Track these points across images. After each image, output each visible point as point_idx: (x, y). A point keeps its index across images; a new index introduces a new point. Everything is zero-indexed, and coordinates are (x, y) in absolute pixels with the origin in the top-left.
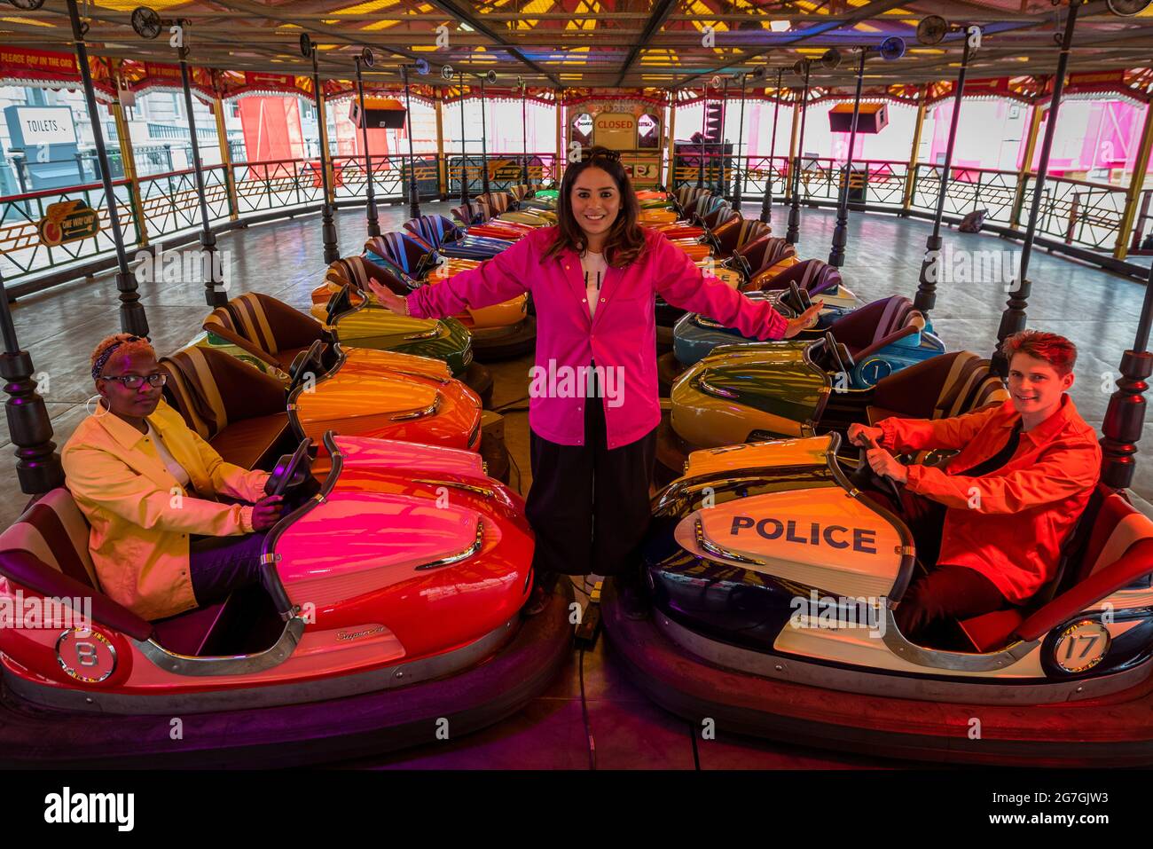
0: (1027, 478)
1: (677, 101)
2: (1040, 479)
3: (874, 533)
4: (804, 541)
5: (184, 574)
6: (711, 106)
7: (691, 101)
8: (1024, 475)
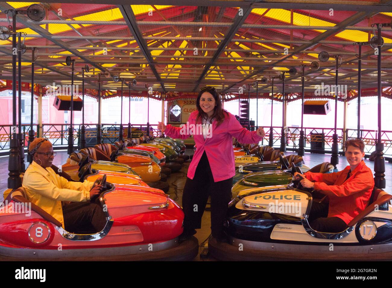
0: (350, 184)
1: (225, 99)
2: (354, 184)
3: (300, 196)
4: (278, 199)
5: (61, 220)
6: (243, 102)
7: (232, 99)
8: (349, 183)
